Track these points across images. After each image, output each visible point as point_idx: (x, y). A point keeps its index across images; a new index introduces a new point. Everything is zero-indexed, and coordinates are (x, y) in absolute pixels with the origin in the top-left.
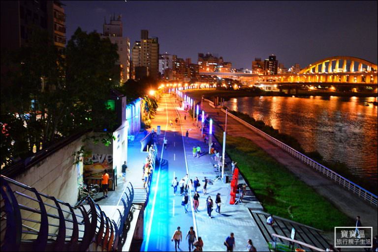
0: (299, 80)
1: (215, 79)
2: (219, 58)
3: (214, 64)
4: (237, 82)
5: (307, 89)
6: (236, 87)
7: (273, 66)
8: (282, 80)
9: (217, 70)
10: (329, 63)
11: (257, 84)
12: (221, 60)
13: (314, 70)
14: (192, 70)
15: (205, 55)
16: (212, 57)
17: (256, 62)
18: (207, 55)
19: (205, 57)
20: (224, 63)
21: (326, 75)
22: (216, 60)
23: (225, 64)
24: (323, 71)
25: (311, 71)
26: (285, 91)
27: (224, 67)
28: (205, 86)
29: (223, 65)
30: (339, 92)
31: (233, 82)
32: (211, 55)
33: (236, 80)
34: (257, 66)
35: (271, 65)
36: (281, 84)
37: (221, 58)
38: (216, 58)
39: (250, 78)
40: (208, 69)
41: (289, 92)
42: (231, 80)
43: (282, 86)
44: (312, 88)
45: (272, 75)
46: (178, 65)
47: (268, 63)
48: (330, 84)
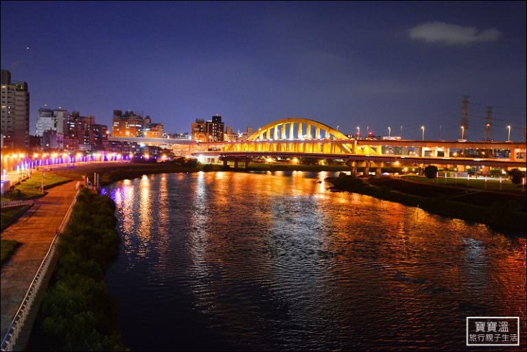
0: (248, 149)
1: (133, 147)
2: (145, 117)
3: (137, 125)
4: (167, 152)
5: (263, 161)
6: (164, 158)
7: (217, 129)
8: (226, 149)
9: (141, 135)
10: (282, 126)
11: (195, 154)
12: (148, 120)
13: (265, 135)
14: (97, 133)
15: (124, 113)
16: (135, 115)
17: (197, 124)
18: (127, 113)
19: (124, 116)
20: (152, 124)
21: (279, 143)
22: (140, 120)
23: (153, 126)
24: (276, 137)
25: (262, 138)
26: (231, 164)
27: (151, 130)
28: (114, 157)
29: (150, 127)
30: (303, 165)
31: (161, 152)
32: (132, 113)
33: (165, 149)
34: (198, 129)
35: (215, 128)
36: (225, 154)
37: (148, 117)
38: (140, 118)
39: (186, 146)
40: (128, 133)
41: (236, 165)
42: (159, 149)
43: (226, 157)
44: (269, 160)
45: (215, 142)
46: (73, 126)
47: (211, 125)
48: (292, 155)
